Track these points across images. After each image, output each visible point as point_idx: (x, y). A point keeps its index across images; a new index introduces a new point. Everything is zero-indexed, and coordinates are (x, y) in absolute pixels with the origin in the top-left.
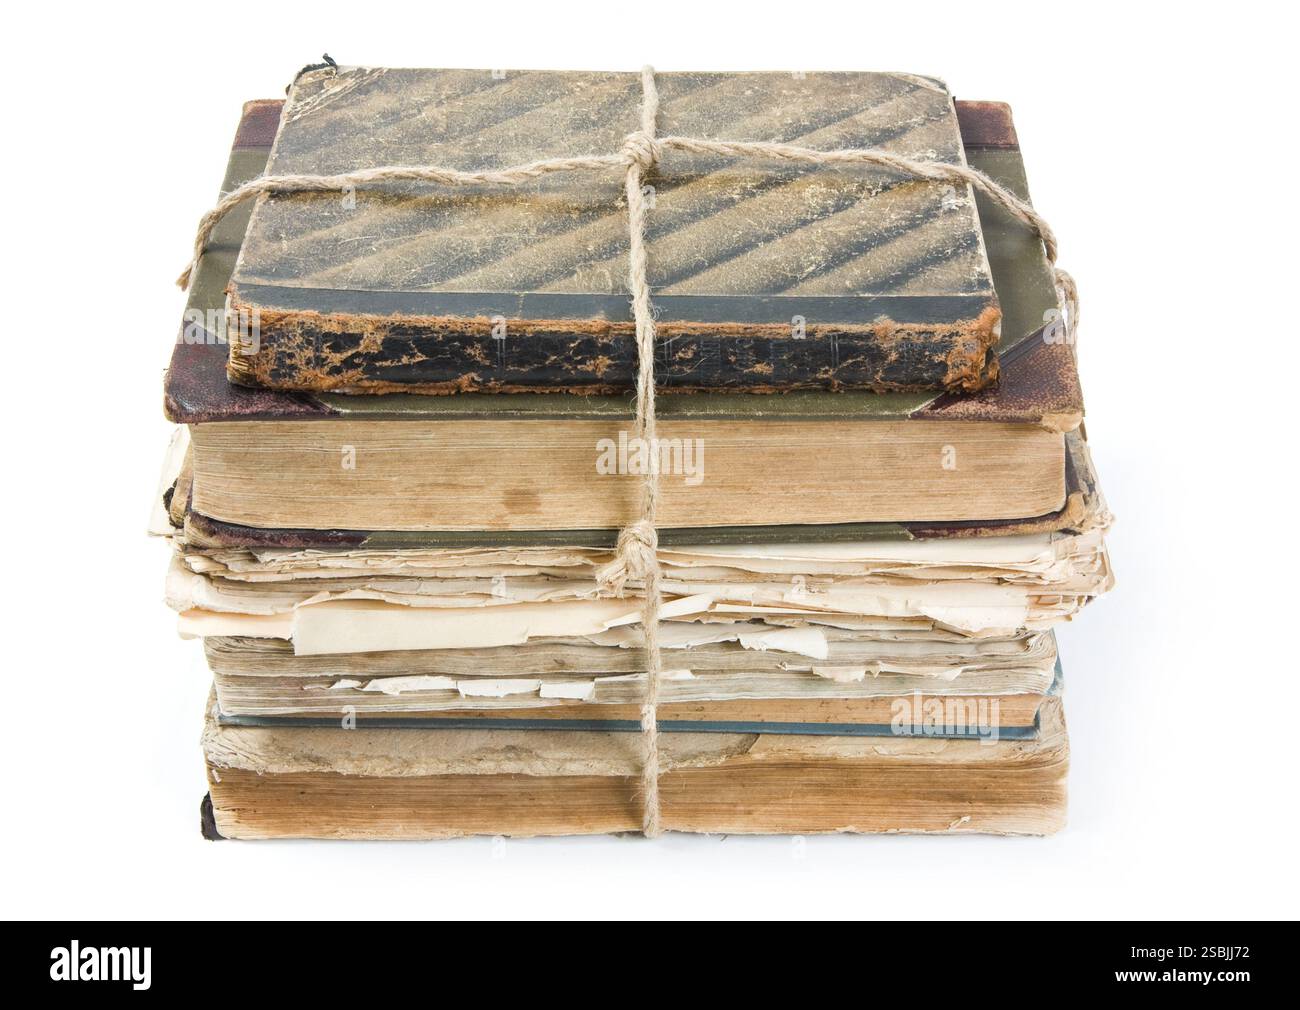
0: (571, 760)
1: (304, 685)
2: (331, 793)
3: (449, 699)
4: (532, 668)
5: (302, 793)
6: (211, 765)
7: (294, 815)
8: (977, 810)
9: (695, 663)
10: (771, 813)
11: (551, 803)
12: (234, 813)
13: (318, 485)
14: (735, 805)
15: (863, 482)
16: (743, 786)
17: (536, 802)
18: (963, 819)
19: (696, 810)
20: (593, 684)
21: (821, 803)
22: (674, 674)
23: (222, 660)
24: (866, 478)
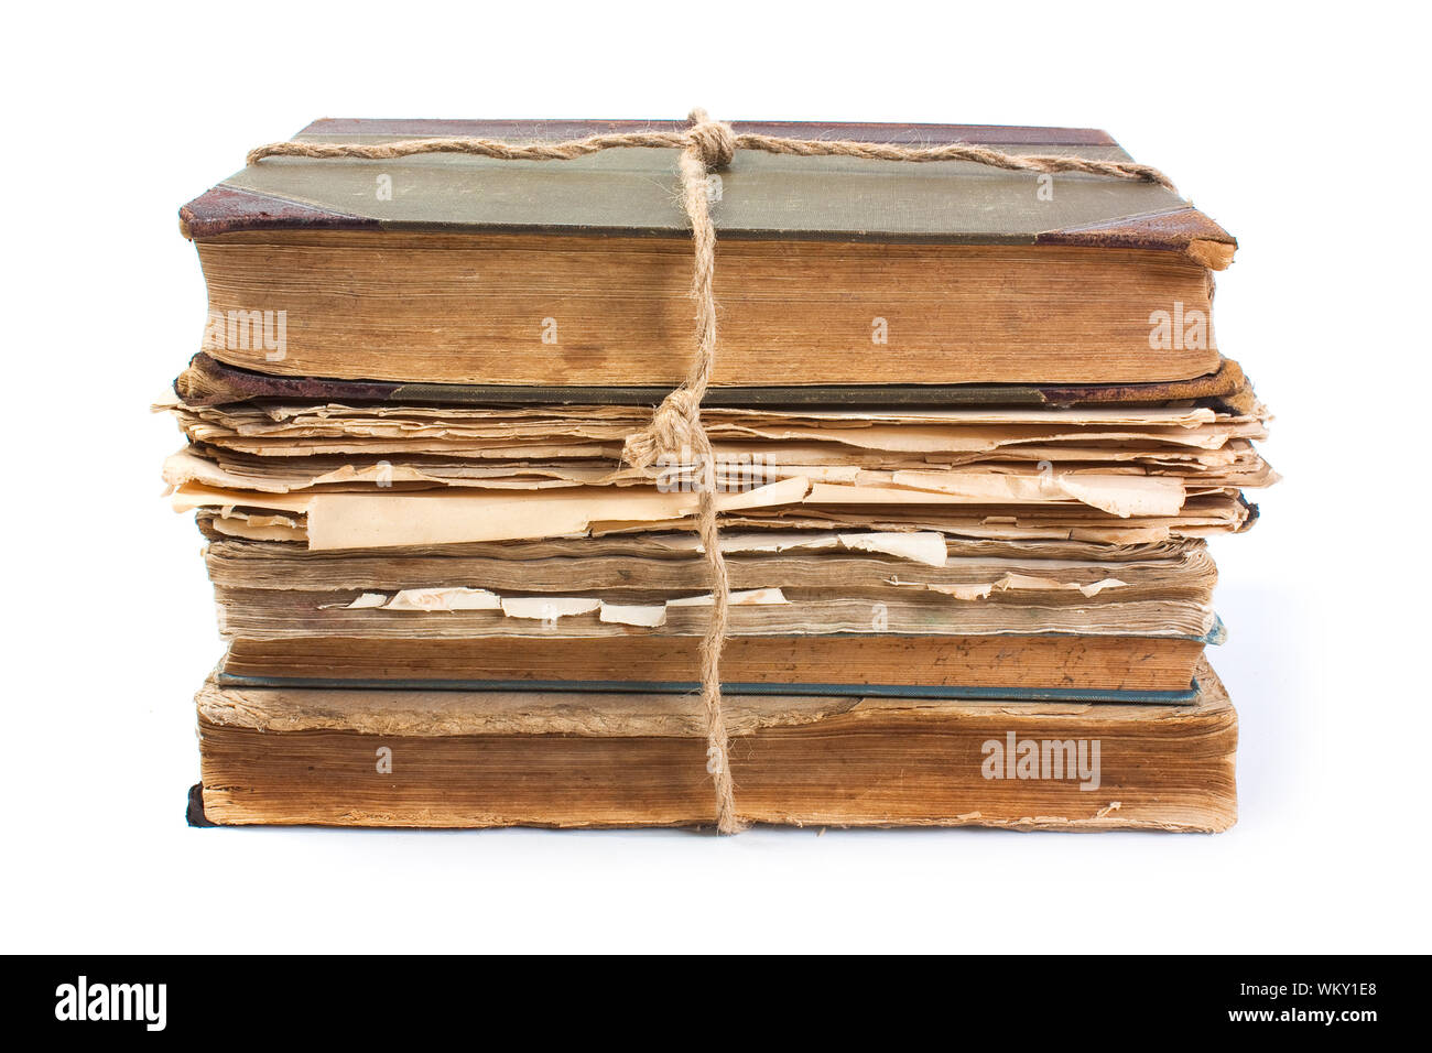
0: (635, 716)
1: (319, 605)
2: (345, 768)
3: (490, 624)
4: (590, 581)
5: (311, 768)
6: (203, 721)
7: (300, 795)
8: (1129, 796)
9: (787, 576)
10: (878, 798)
11: (611, 783)
12: (226, 793)
13: (348, 336)
14: (834, 787)
15: (983, 344)
16: (844, 761)
17: (592, 783)
18: (1113, 805)
19: (787, 793)
20: (664, 608)
21: (938, 785)
22: (761, 596)
23: (224, 567)
24: (987, 340)
